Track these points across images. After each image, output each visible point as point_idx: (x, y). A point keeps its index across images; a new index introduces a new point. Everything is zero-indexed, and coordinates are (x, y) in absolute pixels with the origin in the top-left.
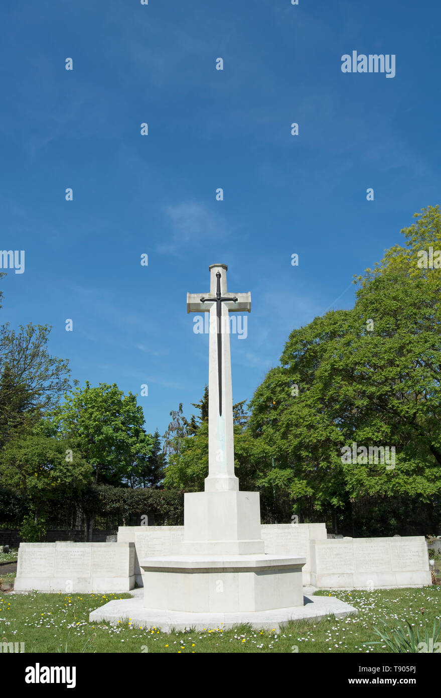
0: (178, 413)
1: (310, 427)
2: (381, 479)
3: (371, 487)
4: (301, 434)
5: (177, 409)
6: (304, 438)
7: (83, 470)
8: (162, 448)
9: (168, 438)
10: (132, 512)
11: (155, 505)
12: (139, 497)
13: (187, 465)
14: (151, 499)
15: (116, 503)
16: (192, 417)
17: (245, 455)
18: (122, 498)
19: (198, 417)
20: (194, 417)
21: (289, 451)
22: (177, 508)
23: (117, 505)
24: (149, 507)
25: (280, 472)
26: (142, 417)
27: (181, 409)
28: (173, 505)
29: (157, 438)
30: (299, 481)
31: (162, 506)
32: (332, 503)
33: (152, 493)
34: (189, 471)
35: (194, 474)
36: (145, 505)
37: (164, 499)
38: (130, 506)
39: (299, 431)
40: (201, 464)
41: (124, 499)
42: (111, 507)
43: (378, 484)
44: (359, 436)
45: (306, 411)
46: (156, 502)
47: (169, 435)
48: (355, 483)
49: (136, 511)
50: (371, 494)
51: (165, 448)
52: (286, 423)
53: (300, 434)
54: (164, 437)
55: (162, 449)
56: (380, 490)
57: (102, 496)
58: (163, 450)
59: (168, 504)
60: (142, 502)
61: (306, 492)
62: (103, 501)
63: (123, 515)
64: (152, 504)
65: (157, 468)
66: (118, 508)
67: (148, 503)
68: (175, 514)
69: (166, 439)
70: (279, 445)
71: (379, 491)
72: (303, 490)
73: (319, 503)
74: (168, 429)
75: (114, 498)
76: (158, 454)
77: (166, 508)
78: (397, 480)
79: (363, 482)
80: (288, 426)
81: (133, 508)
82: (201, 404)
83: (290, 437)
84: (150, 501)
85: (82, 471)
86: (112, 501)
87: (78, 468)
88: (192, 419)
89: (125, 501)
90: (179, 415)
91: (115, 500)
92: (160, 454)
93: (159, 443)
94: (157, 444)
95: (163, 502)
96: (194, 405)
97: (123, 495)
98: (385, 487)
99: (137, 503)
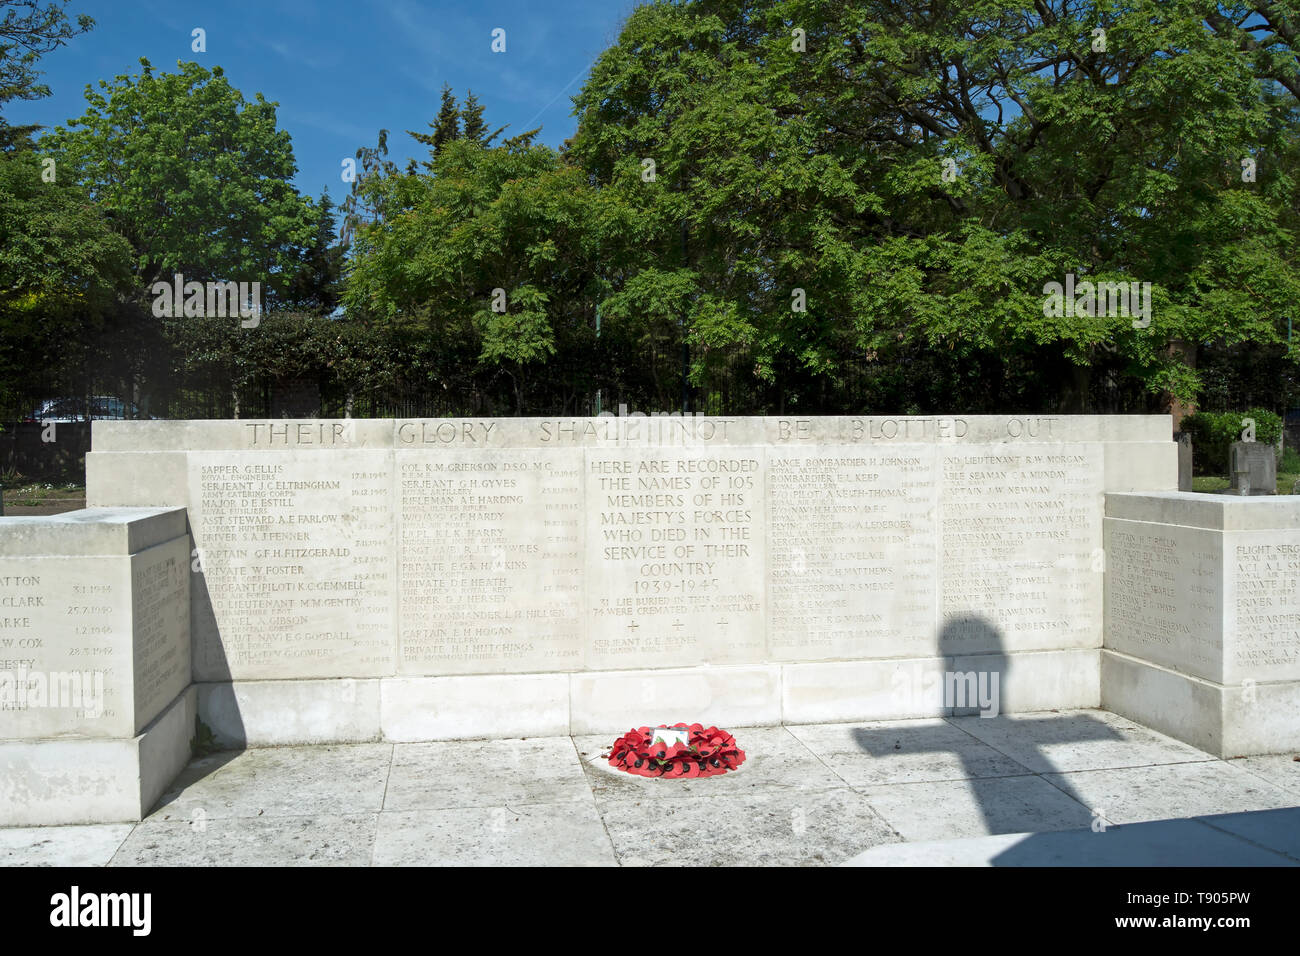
0: (376, 152)
1: (760, 154)
2: (963, 301)
3: (932, 322)
4: (734, 174)
5: (375, 144)
6: (743, 185)
7: (97, 247)
8: (337, 233)
9: (353, 212)
10: (257, 375)
11: (321, 358)
12: (277, 334)
13: (409, 253)
14: (309, 341)
15: (212, 350)
16: (409, 163)
17: (572, 225)
18: (227, 337)
19: (425, 164)
20: (414, 164)
21: (695, 220)
22: (381, 367)
23: (215, 355)
24: (305, 362)
25: (661, 276)
26: (290, 158)
27: (382, 143)
28: (369, 358)
29: (326, 210)
30: (717, 302)
31: (338, 361)
32: (806, 363)
33: (311, 325)
34: (413, 267)
35: (428, 276)
36: (293, 356)
37: (344, 342)
38: (250, 358)
39: (726, 166)
40: (449, 246)
41: (234, 341)
42: (196, 361)
43: (954, 313)
44: (902, 183)
45: (745, 112)
46: (322, 350)
47: (354, 204)
48: (885, 311)
49: (266, 372)
50: (933, 341)
51: (346, 234)
52: (688, 144)
53: (731, 171)
54: (344, 209)
55: (339, 236)
56: (959, 329)
57: (170, 332)
58: (339, 240)
59: (355, 354)
60: (284, 350)
61: (736, 334)
62: (176, 346)
63: (232, 383)
64: (311, 356)
65: (328, 278)
66: (220, 364)
67: (301, 351)
68: (374, 382)
69: (346, 214)
70: (664, 208)
71: (957, 333)
72: (729, 327)
73: (768, 360)
74: (351, 190)
75: (205, 337)
76: (328, 247)
77: (349, 366)
78: (1010, 305)
79: (911, 309)
80: (695, 153)
81: (259, 365)
82: (432, 133)
83: (699, 182)
84: (306, 346)
85: (95, 254)
86: (200, 344)
87: (81, 242)
88: (410, 168)
89: (235, 347)
90: (377, 158)
91: (209, 342)
92: (335, 248)
93: (332, 222)
94: (326, 223)
95: (342, 349)
96: (415, 135)
97: (229, 329)
98: (973, 323)
99: (271, 350)
